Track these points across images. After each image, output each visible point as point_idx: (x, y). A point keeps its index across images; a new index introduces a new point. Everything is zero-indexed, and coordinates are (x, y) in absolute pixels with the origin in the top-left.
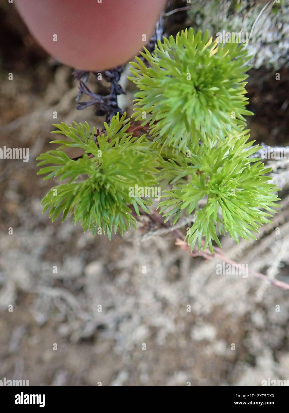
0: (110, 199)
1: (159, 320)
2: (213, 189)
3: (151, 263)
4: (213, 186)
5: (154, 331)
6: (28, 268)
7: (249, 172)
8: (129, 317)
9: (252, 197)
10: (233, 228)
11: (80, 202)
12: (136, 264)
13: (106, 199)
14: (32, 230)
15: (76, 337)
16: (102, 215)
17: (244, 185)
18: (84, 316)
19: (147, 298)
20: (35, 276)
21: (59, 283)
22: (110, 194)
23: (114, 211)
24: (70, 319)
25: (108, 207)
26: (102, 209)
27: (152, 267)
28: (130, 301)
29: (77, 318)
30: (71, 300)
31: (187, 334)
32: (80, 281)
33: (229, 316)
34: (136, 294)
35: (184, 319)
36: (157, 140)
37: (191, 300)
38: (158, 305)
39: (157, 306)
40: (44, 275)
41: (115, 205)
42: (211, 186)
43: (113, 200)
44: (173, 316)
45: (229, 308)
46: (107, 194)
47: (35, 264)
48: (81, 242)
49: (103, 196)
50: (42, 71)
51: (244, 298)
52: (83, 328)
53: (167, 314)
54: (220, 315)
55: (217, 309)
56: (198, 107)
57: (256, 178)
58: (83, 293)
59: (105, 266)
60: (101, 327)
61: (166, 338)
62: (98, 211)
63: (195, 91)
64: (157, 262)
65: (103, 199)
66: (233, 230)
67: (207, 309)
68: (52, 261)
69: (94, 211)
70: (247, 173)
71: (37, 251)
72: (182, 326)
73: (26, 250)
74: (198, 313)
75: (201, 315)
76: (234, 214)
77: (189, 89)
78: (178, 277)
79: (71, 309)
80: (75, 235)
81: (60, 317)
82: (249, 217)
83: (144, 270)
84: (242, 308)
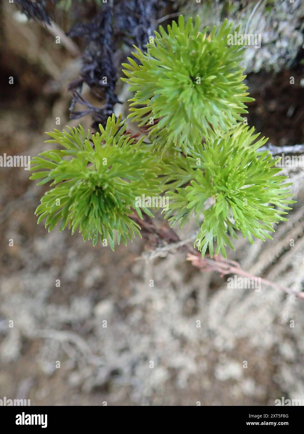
0: (110, 203)
1: (178, 360)
2: (219, 185)
3: (165, 298)
4: (219, 182)
5: (174, 373)
6: (32, 313)
7: (256, 164)
8: (146, 359)
9: (263, 192)
10: (245, 226)
11: (78, 206)
12: (149, 300)
13: (106, 204)
14: (35, 272)
15: (88, 386)
16: (102, 221)
17: (252, 180)
18: (96, 361)
19: (163, 336)
20: (41, 322)
21: (68, 326)
22: (109, 197)
23: (115, 215)
24: (80, 366)
25: (108, 211)
26: (102, 214)
27: (166, 302)
28: (146, 340)
29: (88, 365)
30: (81, 344)
31: (211, 374)
32: (90, 324)
33: (255, 350)
34: (151, 333)
35: (206, 357)
36: (157, 142)
37: (212, 334)
38: (177, 343)
39: (175, 344)
40: (51, 320)
41: (116, 208)
42: (217, 182)
43: (113, 204)
44: (194, 355)
45: (255, 341)
46: (106, 197)
47: (39, 308)
48: (89, 281)
49: (103, 201)
50: (40, 107)
51: (269, 328)
52: (95, 375)
53: (187, 353)
54: (245, 350)
55: (241, 342)
56: (195, 96)
57: (264, 170)
58: (94, 335)
59: (116, 305)
60: (115, 373)
61: (188, 380)
62: (97, 216)
63: (191, 81)
64: (172, 296)
65: (102, 204)
66: (245, 228)
67: (230, 344)
68: (58, 303)
69: (93, 216)
70: (254, 165)
71: (42, 294)
72: (204, 365)
73: (30, 294)
74: (221, 349)
75: (224, 351)
76: (245, 212)
77: (185, 78)
78: (195, 311)
79: (82, 355)
80: (81, 274)
81: (70, 364)
82: (261, 214)
83: (158, 305)
84: (268, 340)
